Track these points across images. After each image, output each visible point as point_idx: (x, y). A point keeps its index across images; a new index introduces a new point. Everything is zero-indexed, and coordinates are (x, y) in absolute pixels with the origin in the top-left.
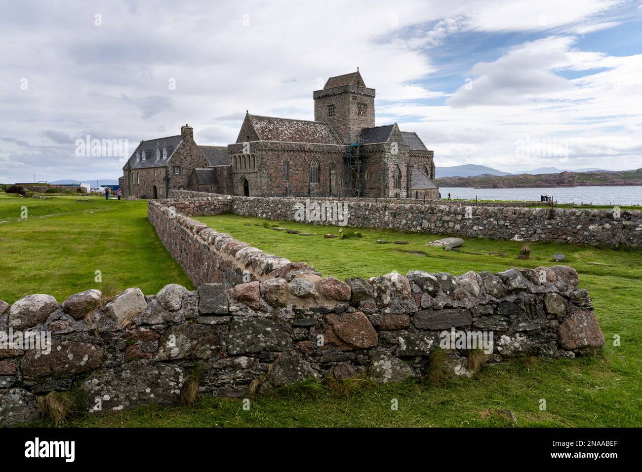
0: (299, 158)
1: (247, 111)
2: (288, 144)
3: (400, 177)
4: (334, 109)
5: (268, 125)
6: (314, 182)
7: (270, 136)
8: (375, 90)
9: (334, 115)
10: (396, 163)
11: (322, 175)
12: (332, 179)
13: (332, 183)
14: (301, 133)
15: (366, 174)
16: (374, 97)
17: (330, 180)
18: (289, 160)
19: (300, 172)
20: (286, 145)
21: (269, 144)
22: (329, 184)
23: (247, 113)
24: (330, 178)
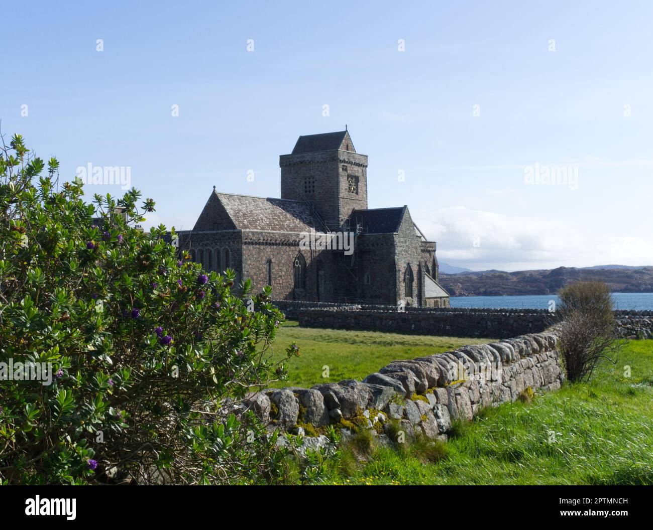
0: (283, 253)
1: (214, 187)
2: (271, 235)
3: (412, 280)
4: (313, 182)
5: (240, 207)
6: (299, 287)
7: (245, 222)
8: (367, 156)
9: (314, 191)
10: (407, 262)
11: (308, 279)
12: (320, 283)
13: (320, 289)
14: (279, 217)
15: (366, 276)
16: (366, 166)
17: (318, 285)
18: (272, 257)
19: (283, 273)
20: (268, 235)
21: (250, 234)
22: (316, 290)
23: (214, 190)
24: (318, 282)
